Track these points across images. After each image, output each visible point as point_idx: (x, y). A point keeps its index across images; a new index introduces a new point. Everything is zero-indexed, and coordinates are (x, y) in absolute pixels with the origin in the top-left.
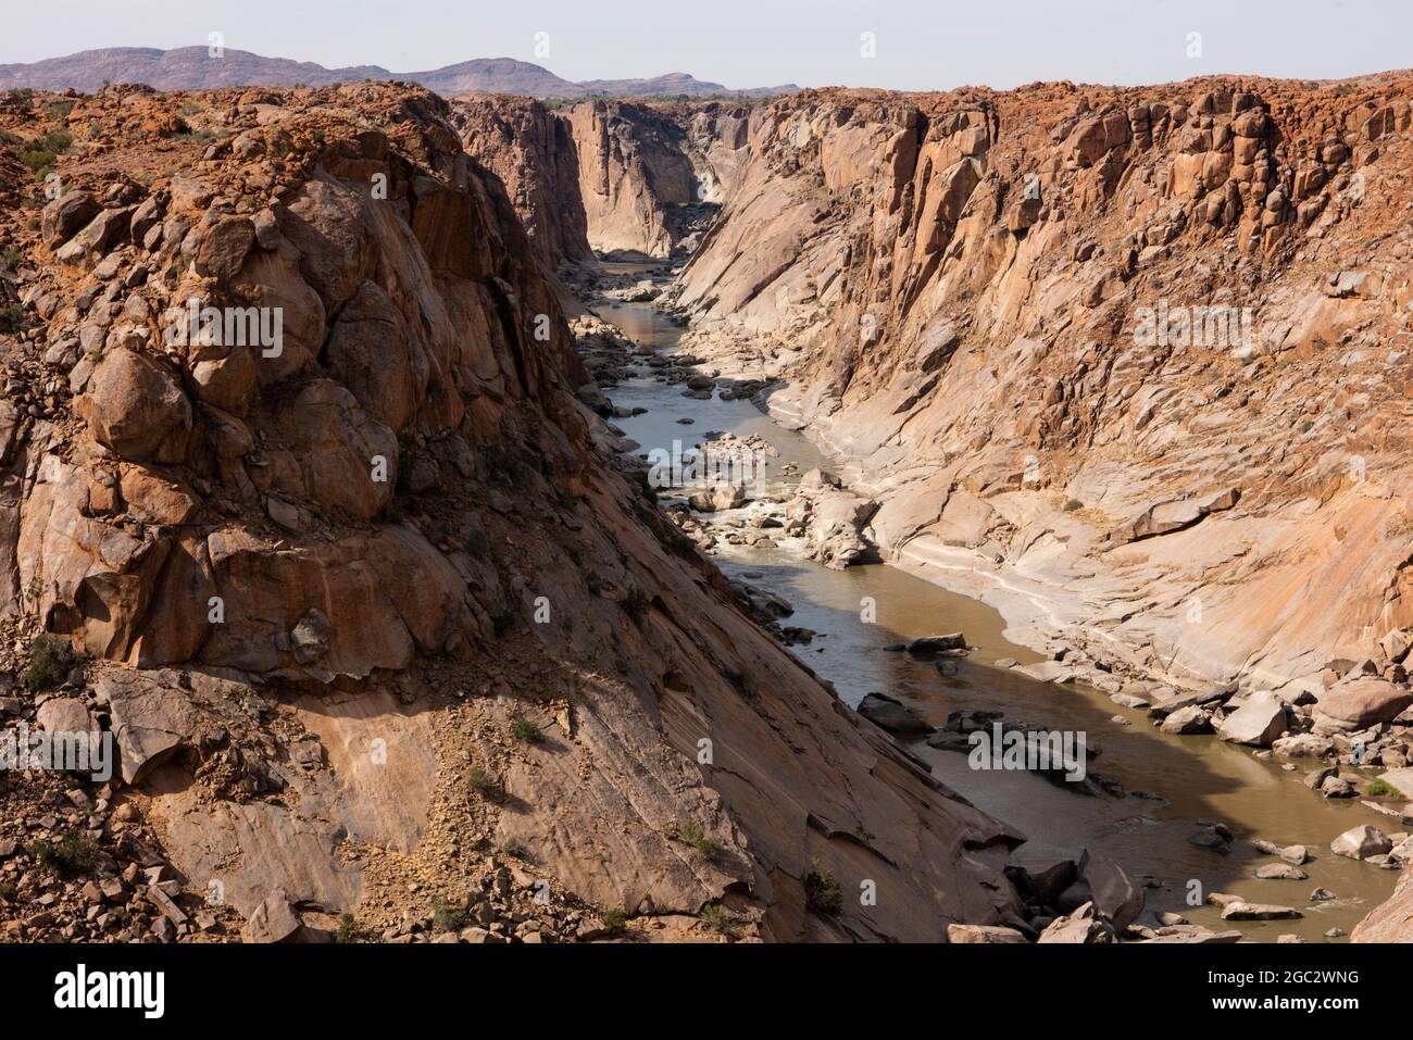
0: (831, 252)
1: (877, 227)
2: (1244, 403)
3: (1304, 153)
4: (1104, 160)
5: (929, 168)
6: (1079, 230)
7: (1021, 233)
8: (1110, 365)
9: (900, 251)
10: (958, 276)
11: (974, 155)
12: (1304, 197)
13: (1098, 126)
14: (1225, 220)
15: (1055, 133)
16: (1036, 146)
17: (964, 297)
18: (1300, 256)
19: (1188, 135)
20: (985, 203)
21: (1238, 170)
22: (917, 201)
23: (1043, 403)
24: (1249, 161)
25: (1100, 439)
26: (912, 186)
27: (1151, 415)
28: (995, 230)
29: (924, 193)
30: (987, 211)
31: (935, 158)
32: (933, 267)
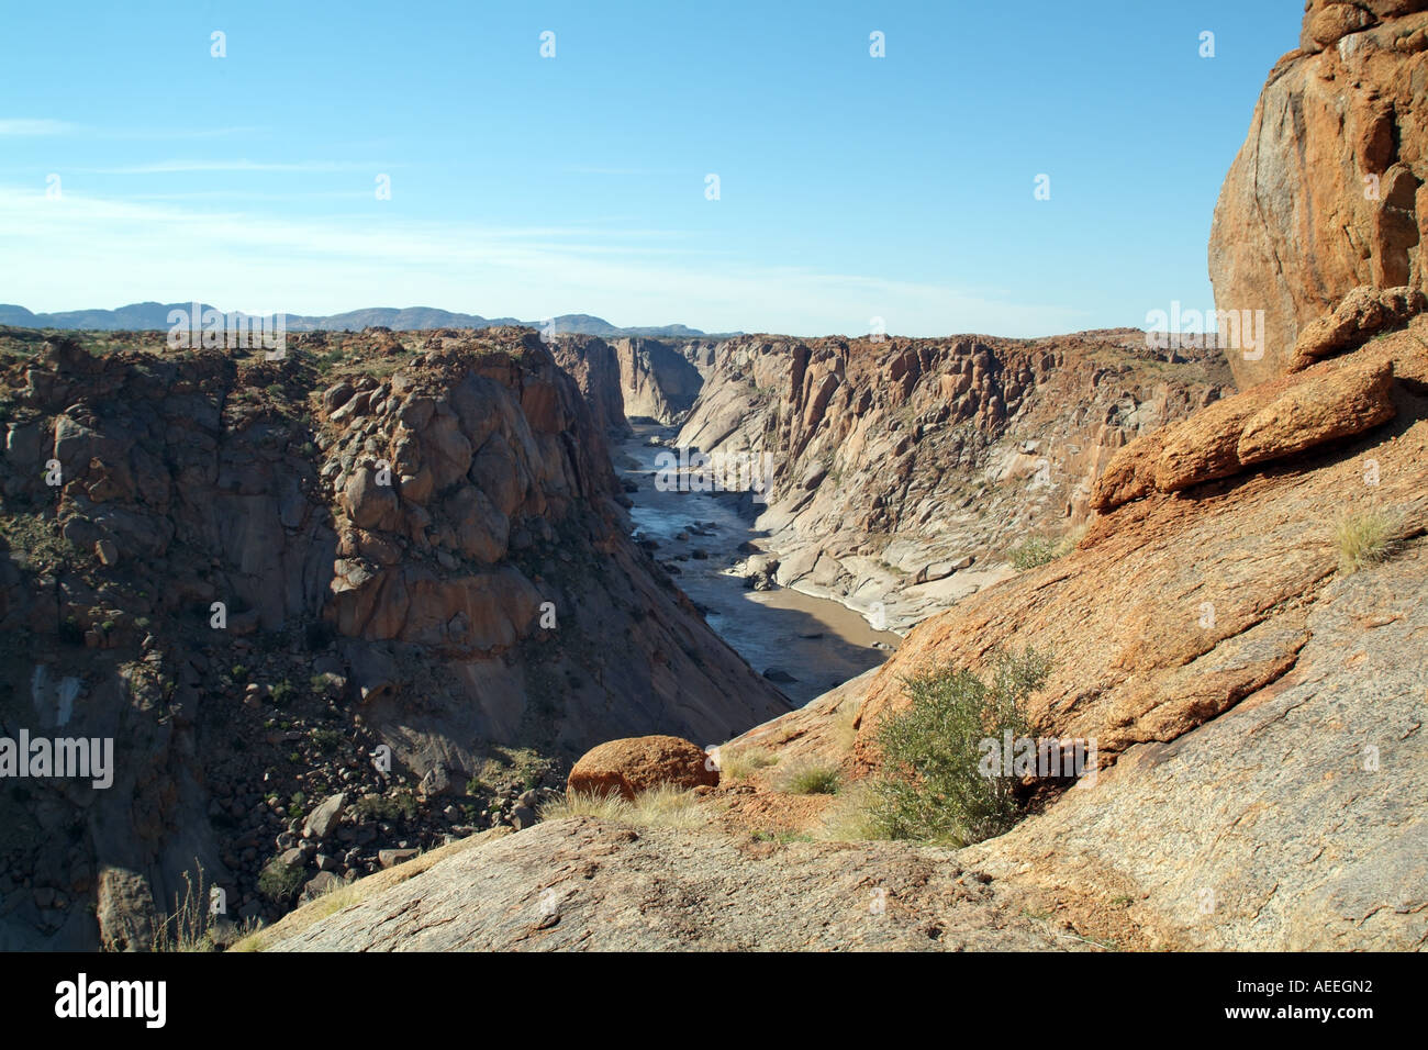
0: (757, 424)
1: (782, 410)
2: (977, 510)
3: (1009, 377)
4: (905, 376)
5: (811, 376)
6: (891, 414)
7: (860, 415)
8: (907, 487)
9: (794, 422)
10: (826, 438)
11: (836, 372)
12: (1011, 399)
13: (901, 358)
14: (968, 411)
15: (878, 361)
16: (868, 368)
17: (830, 448)
18: (1006, 431)
19: (948, 364)
20: (841, 398)
21: (975, 385)
22: (804, 396)
23: (871, 507)
24: (981, 380)
25: (900, 528)
26: (802, 388)
27: (928, 515)
28: (845, 413)
29: (808, 392)
30: (842, 402)
31: (814, 373)
32: (813, 432)
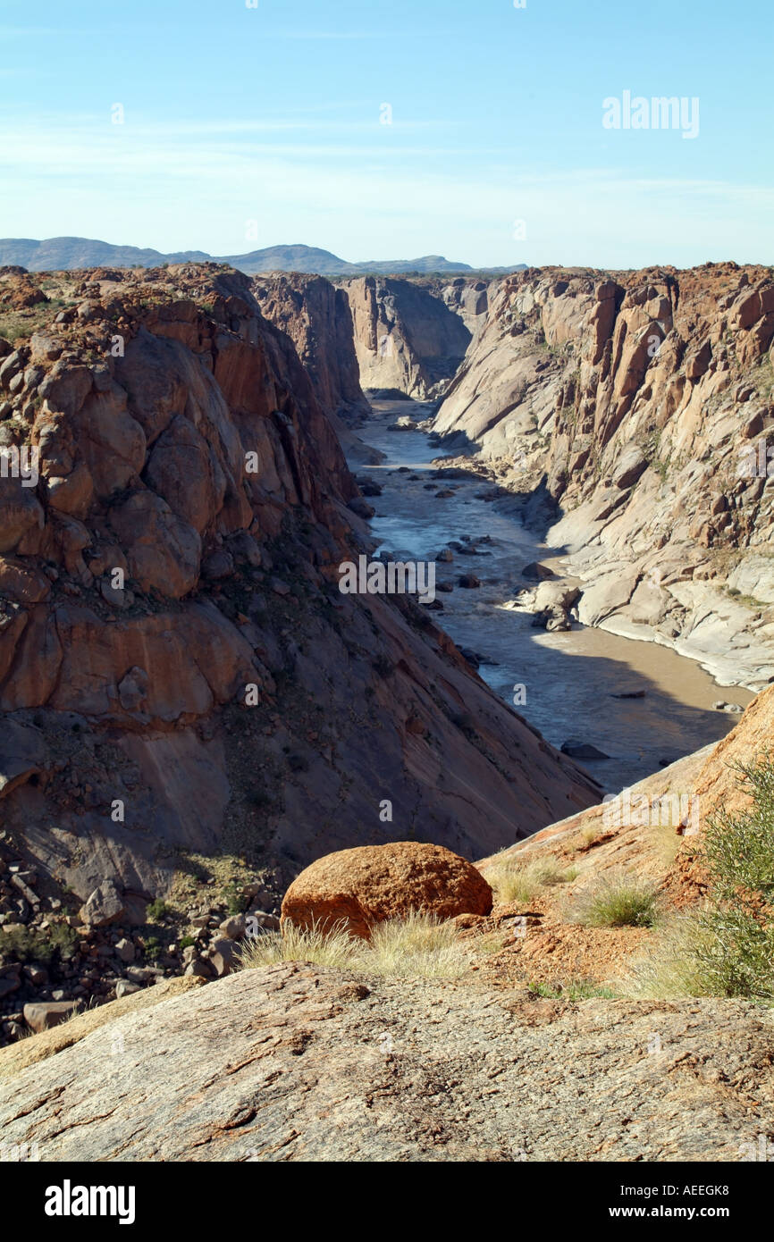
0: (547, 397)
1: (583, 375)
4: (760, 323)
5: (624, 329)
6: (740, 377)
7: (696, 380)
8: (763, 483)
9: (601, 392)
10: (646, 414)
11: (659, 319)
13: (755, 296)
15: (722, 302)
16: (707, 312)
17: (651, 429)
20: (668, 356)
22: (614, 355)
23: (711, 512)
25: (754, 540)
26: (611, 343)
28: (674, 378)
29: (620, 348)
30: (669, 363)
31: (629, 321)
32: (628, 406)
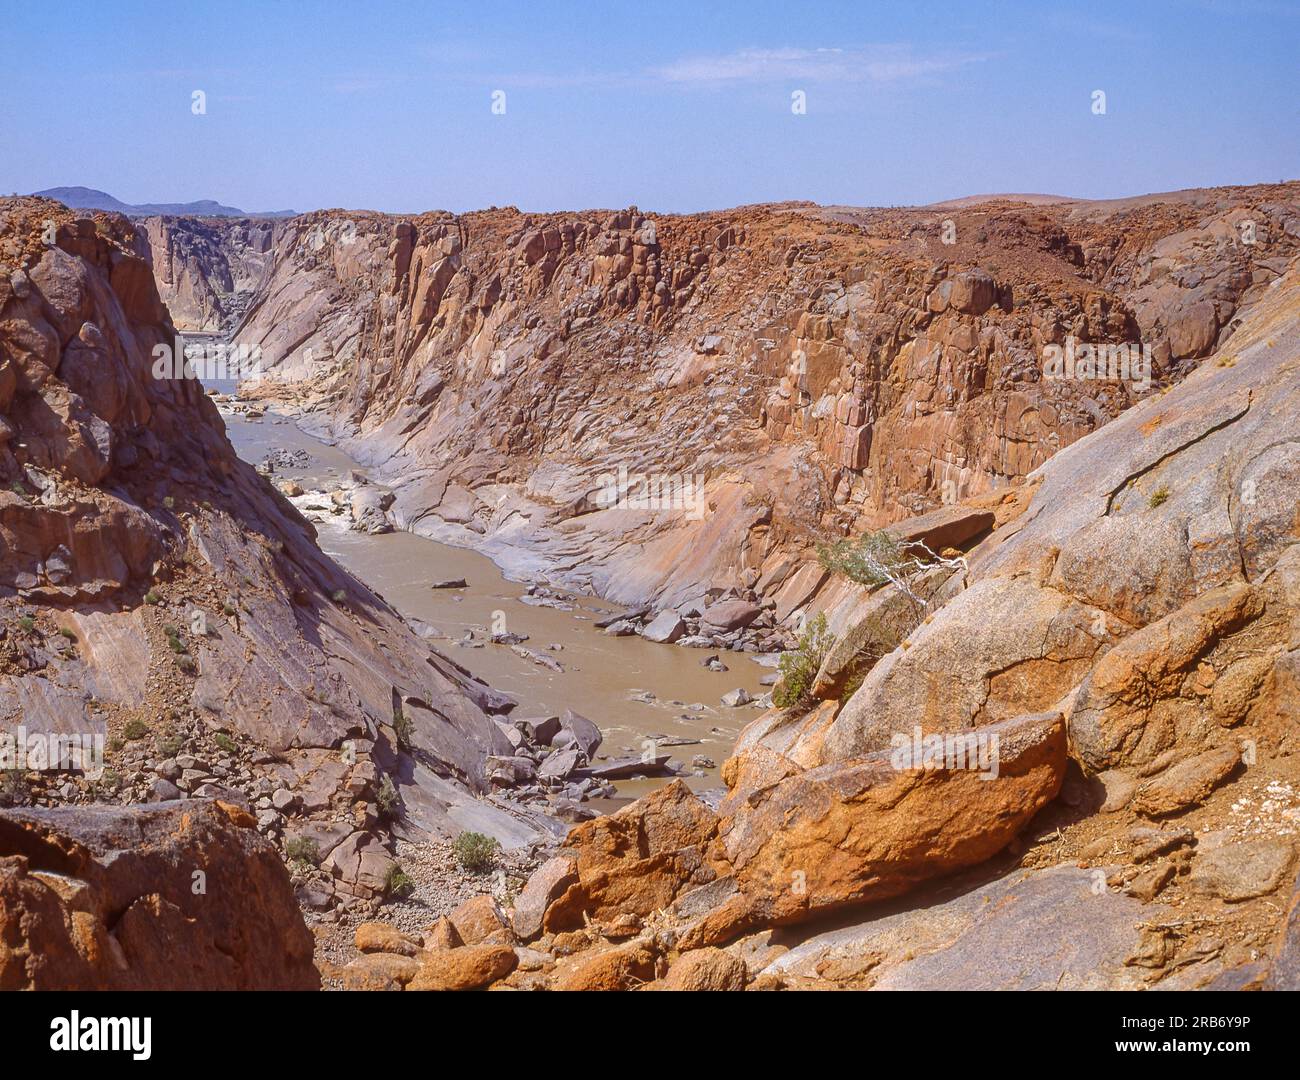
0: (346, 322)
1: (384, 304)
2: (645, 423)
3: (679, 258)
4: (544, 259)
5: (420, 264)
6: (527, 307)
7: (487, 310)
8: (554, 399)
9: (400, 321)
10: (442, 339)
11: (452, 254)
12: (679, 286)
13: (540, 235)
14: (628, 301)
15: (509, 241)
16: (495, 250)
17: (449, 352)
18: (677, 325)
19: (603, 241)
20: (461, 288)
21: (636, 268)
22: (412, 287)
23: (509, 424)
24: (644, 262)
25: (549, 448)
26: (408, 276)
27: (583, 432)
28: (468, 307)
29: (417, 281)
30: (462, 294)
31: (424, 257)
32: (424, 332)
